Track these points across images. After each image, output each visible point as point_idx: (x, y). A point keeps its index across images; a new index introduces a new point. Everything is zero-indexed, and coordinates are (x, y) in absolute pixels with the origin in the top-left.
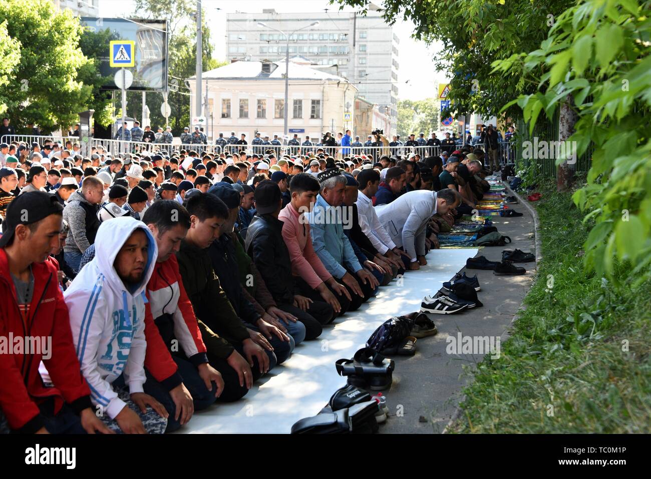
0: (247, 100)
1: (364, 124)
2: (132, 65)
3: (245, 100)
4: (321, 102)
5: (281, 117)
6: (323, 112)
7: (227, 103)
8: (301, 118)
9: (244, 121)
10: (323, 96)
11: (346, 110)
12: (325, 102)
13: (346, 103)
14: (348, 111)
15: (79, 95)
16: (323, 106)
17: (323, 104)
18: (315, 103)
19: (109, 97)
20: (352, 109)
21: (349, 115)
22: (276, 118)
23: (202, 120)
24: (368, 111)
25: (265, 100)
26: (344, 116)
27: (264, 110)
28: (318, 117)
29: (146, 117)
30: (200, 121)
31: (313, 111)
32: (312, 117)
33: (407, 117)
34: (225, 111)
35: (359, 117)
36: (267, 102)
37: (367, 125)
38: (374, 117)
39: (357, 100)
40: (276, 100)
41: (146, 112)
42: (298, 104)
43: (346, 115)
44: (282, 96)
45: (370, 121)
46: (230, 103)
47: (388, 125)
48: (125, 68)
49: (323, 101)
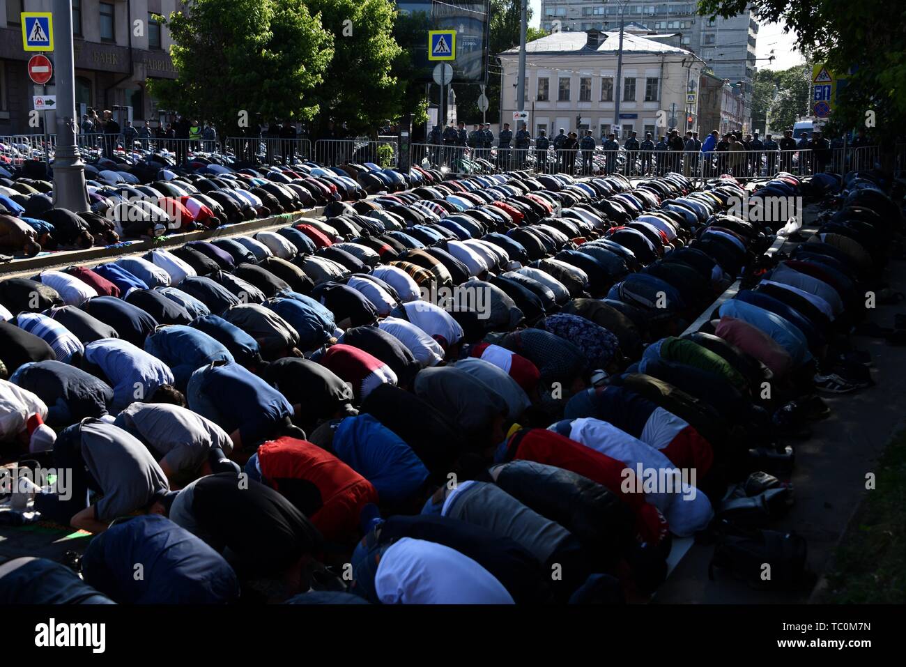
0: (569, 79)
1: (711, 105)
2: (452, 58)
3: (566, 79)
4: (659, 81)
5: (609, 99)
6: (660, 93)
7: (544, 83)
8: (634, 100)
9: (564, 105)
10: (662, 73)
11: (690, 89)
12: (664, 81)
13: (690, 81)
14: (692, 92)
15: (393, 92)
16: (661, 86)
17: (661, 83)
18: (652, 82)
19: (423, 91)
20: (697, 89)
21: (693, 97)
22: (602, 101)
23: (524, 116)
24: (716, 89)
25: (590, 79)
26: (687, 98)
27: (589, 91)
28: (654, 100)
29: (452, 103)
30: (522, 116)
31: (648, 92)
32: (647, 99)
33: (765, 93)
34: (542, 92)
35: (705, 97)
36: (592, 81)
37: (714, 107)
38: (724, 96)
39: (704, 76)
40: (604, 79)
41: (452, 97)
42: (631, 83)
43: (689, 97)
44: (612, 74)
45: (718, 101)
46: (548, 83)
47: (741, 105)
48: (445, 61)
49: (661, 79)
